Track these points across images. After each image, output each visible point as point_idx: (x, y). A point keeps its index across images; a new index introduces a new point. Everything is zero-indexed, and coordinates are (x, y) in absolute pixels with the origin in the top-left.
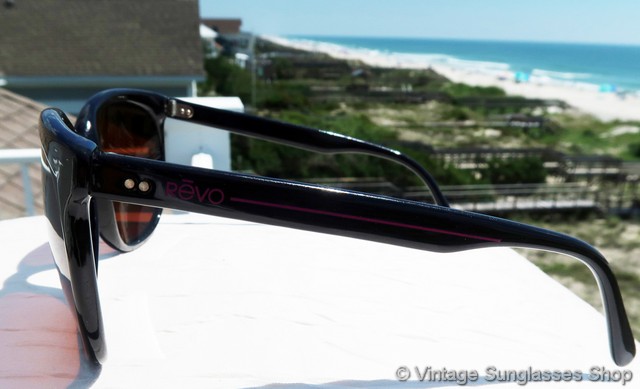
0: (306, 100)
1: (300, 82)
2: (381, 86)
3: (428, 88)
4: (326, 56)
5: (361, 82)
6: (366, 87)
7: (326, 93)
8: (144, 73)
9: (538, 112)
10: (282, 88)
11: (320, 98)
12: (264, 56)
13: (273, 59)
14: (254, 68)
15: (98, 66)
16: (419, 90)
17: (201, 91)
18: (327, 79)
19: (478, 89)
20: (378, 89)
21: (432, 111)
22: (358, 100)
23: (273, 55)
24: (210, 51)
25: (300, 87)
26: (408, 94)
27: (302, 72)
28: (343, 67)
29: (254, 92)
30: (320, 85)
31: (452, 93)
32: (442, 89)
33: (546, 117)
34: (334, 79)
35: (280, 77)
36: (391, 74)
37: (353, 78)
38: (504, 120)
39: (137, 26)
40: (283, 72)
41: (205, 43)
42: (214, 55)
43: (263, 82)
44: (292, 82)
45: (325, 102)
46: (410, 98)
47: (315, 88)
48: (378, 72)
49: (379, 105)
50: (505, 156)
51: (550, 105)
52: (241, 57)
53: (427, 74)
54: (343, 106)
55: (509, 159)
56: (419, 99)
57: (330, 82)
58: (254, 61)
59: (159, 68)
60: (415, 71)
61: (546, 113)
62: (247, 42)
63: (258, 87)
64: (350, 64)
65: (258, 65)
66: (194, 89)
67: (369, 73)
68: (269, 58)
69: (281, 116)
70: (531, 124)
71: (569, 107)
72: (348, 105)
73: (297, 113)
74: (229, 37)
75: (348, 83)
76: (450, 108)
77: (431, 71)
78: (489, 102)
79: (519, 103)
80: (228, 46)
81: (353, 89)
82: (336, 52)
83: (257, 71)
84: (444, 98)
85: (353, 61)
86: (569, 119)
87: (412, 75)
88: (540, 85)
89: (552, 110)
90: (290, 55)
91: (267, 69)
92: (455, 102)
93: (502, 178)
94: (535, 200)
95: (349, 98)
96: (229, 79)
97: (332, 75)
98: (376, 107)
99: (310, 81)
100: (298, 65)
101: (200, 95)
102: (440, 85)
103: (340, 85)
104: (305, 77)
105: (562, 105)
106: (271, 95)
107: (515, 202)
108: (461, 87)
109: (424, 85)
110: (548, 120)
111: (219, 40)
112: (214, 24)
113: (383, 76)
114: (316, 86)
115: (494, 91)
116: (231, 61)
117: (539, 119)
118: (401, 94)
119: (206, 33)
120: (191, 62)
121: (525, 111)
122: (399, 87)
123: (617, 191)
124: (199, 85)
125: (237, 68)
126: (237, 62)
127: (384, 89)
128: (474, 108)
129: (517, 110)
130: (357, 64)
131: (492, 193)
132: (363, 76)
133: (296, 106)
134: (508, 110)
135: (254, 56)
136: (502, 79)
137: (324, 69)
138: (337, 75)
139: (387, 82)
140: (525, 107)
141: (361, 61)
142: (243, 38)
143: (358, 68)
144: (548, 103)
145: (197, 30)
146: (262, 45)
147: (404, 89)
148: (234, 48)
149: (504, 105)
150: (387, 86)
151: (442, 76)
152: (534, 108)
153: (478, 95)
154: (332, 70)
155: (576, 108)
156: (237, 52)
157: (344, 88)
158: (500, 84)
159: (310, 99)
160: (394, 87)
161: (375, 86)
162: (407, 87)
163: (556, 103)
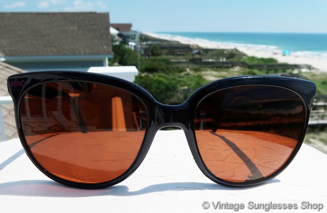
0: (168, 68)
1: (164, 57)
2: (208, 59)
3: (235, 60)
4: (178, 43)
5: (197, 56)
6: (200, 59)
7: (178, 63)
8: (80, 54)
9: (296, 72)
10: (154, 60)
11: (175, 66)
12: (145, 43)
13: (149, 45)
14: (139, 50)
15: (55, 50)
16: (229, 60)
17: (110, 63)
18: (179, 55)
19: (262, 59)
20: (207, 60)
21: (237, 72)
22: (196, 66)
23: (149, 43)
24: (116, 41)
25: (164, 60)
26: (223, 63)
27: (165, 51)
28: (187, 48)
29: (139, 63)
30: (175, 59)
31: (248, 62)
32: (242, 60)
33: (300, 74)
34: (183, 55)
35: (153, 54)
36: (214, 52)
37: (194, 55)
39: (76, 28)
40: (155, 52)
41: (112, 37)
42: (117, 43)
43: (144, 58)
44: (159, 57)
45: (178, 68)
46: (225, 65)
47: (172, 60)
48: (207, 51)
49: (208, 69)
51: (302, 68)
52: (132, 44)
53: (234, 52)
54: (188, 70)
56: (230, 65)
57: (181, 57)
58: (139, 46)
59: (88, 51)
60: (227, 50)
61: (300, 72)
62: (135, 36)
63: (141, 60)
64: (191, 47)
65: (141, 48)
66: (107, 62)
67: (202, 52)
68: (147, 45)
69: (154, 76)
71: (314, 68)
72: (191, 70)
73: (163, 74)
74: (125, 33)
75: (191, 57)
76: (247, 70)
77: (236, 50)
78: (269, 66)
79: (285, 67)
80: (125, 39)
81: (193, 61)
82: (184, 41)
83: (140, 52)
84: (243, 65)
85: (193, 45)
86: (313, 75)
87: (225, 52)
88: (297, 57)
89: (304, 70)
90: (158, 43)
91: (146, 50)
92: (250, 67)
95: (191, 66)
96: (126, 56)
97: (182, 53)
98: (206, 70)
99: (169, 57)
100: (163, 48)
101: (110, 65)
102: (241, 58)
103: (186, 59)
104: (167, 54)
105: (309, 67)
106: (148, 65)
108: (253, 58)
109: (233, 58)
110: (302, 76)
111: (120, 35)
112: (117, 27)
113: (210, 53)
114: (173, 59)
115: (271, 60)
116: (127, 46)
117: (297, 75)
118: (220, 63)
119: (113, 31)
120: (105, 47)
121: (289, 71)
122: (219, 59)
124: (109, 60)
125: (130, 50)
126: (130, 47)
127: (210, 60)
128: (260, 70)
129: (284, 71)
130: (196, 47)
132: (199, 53)
133: (162, 70)
134: (279, 71)
135: (139, 44)
136: (275, 54)
137: (177, 50)
138: (185, 53)
139: (212, 57)
140: (289, 69)
141: (197, 46)
142: (133, 33)
143: (196, 49)
144: (301, 66)
145: (108, 29)
146: (143, 37)
147: (221, 60)
148: (128, 39)
149: (277, 68)
150: (212, 59)
151: (242, 52)
152: (293, 69)
153: (262, 63)
154: (181, 50)
155: (317, 69)
156: (129, 42)
157: (188, 60)
158: (274, 57)
159: (170, 66)
160: (216, 59)
161: (206, 59)
162: (223, 59)
163: (305, 67)
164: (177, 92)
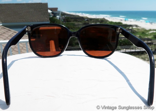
1: (72, 22)
4: (78, 16)
5: (87, 22)
7: (79, 25)
8: (35, 22)
9: (131, 28)
10: (68, 24)
12: (63, 16)
14: (61, 19)
15: (24, 20)
16: (101, 23)
18: (79, 21)
19: (116, 23)
23: (65, 16)
24: (51, 16)
25: (72, 24)
27: (73, 20)
28: (82, 18)
30: (77, 23)
31: (109, 24)
32: (107, 23)
35: (67, 21)
36: (94, 20)
37: (85, 21)
39: (33, 10)
40: (68, 20)
41: (49, 14)
42: (51, 17)
43: (63, 22)
44: (70, 23)
45: (78, 27)
48: (91, 19)
50: (123, 39)
51: (133, 26)
52: (58, 17)
55: (124, 40)
57: (79, 22)
58: (61, 18)
60: (100, 19)
61: (133, 28)
62: (59, 13)
64: (84, 18)
65: (62, 19)
67: (89, 20)
68: (64, 17)
70: (129, 31)
71: (138, 26)
73: (72, 30)
74: (55, 12)
77: (104, 19)
79: (126, 26)
80: (55, 14)
81: (85, 24)
83: (62, 20)
85: (85, 17)
86: (138, 29)
87: (99, 20)
89: (134, 27)
90: (70, 16)
91: (64, 19)
93: (122, 44)
94: (131, 50)
96: (55, 22)
97: (80, 21)
99: (75, 22)
100: (72, 18)
103: (82, 23)
104: (73, 21)
105: (136, 26)
107: (126, 50)
108: (112, 22)
109: (103, 22)
110: (133, 30)
111: (52, 13)
112: (51, 9)
113: (92, 20)
115: (119, 23)
116: (55, 18)
117: (131, 30)
119: (50, 11)
120: (46, 18)
123: (151, 47)
125: (57, 19)
129: (125, 28)
130: (86, 18)
131: (120, 48)
132: (87, 20)
135: (61, 17)
136: (121, 20)
137: (78, 19)
138: (81, 21)
139: (93, 22)
141: (87, 17)
142: (58, 12)
143: (86, 19)
145: (47, 11)
146: (63, 14)
147: (97, 24)
148: (56, 15)
150: (93, 23)
151: (107, 20)
152: (129, 27)
154: (80, 19)
155: (140, 27)
156: (57, 16)
157: (83, 24)
158: (121, 22)
159: (75, 27)
160: (95, 23)
161: (91, 23)
162: (98, 23)
163: (135, 26)
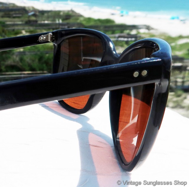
2: (44, 21)
5: (33, 18)
6: (36, 21)
7: (14, 25)
9: (134, 32)
11: (11, 28)
16: (66, 22)
18: (14, 17)
19: (99, 20)
20: (43, 22)
26: (59, 24)
28: (23, 10)
31: (84, 23)
32: (79, 21)
33: (139, 35)
34: (19, 17)
36: (50, 14)
37: (29, 16)
38: (115, 37)
45: (14, 30)
47: (8, 23)
48: (43, 12)
51: (140, 28)
53: (70, 13)
57: (16, 19)
60: (64, 11)
61: (139, 33)
64: (27, 9)
67: (37, 13)
70: (130, 39)
71: (152, 29)
72: (26, 32)
75: (27, 19)
77: (72, 11)
78: (106, 27)
79: (123, 27)
81: (29, 23)
85: (28, 7)
87: (62, 13)
88: (135, 17)
89: (142, 31)
95: (27, 28)
97: (18, 15)
99: (5, 19)
102: (78, 19)
103: (22, 21)
105: (148, 28)
108: (89, 19)
109: (69, 19)
110: (140, 37)
113: (46, 15)
114: (9, 21)
115: (108, 21)
117: (135, 36)
118: (56, 24)
121: (127, 31)
122: (54, 20)
123: (181, 76)
127: (46, 22)
129: (122, 32)
130: (31, 9)
132: (34, 15)
134: (116, 32)
136: (113, 14)
137: (13, 12)
138: (20, 15)
139: (48, 18)
140: (127, 29)
141: (33, 8)
143: (32, 11)
144: (140, 27)
147: (57, 22)
149: (114, 29)
150: (48, 20)
151: (79, 14)
152: (131, 30)
153: (99, 24)
154: (17, 12)
155: (156, 30)
157: (24, 23)
158: (112, 18)
159: (5, 29)
160: (52, 21)
161: (41, 21)
162: (59, 21)
163: (144, 27)
164: (13, 54)
